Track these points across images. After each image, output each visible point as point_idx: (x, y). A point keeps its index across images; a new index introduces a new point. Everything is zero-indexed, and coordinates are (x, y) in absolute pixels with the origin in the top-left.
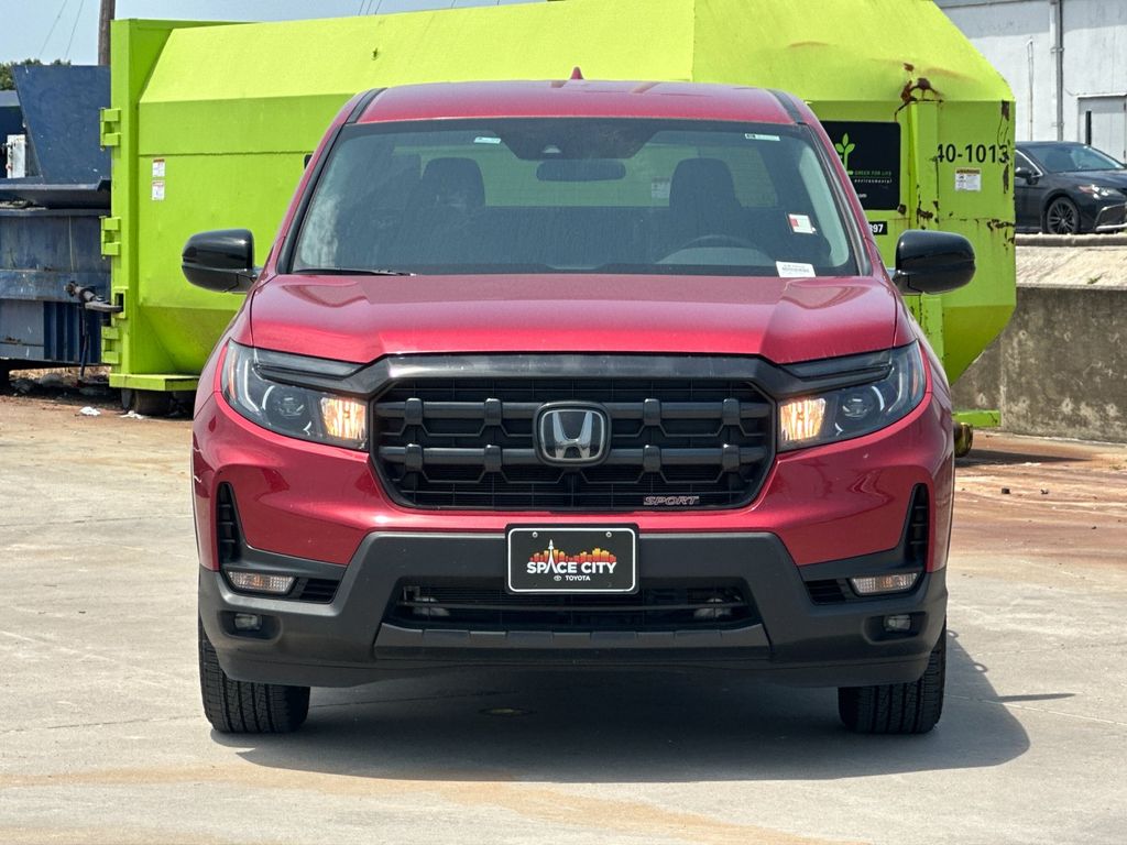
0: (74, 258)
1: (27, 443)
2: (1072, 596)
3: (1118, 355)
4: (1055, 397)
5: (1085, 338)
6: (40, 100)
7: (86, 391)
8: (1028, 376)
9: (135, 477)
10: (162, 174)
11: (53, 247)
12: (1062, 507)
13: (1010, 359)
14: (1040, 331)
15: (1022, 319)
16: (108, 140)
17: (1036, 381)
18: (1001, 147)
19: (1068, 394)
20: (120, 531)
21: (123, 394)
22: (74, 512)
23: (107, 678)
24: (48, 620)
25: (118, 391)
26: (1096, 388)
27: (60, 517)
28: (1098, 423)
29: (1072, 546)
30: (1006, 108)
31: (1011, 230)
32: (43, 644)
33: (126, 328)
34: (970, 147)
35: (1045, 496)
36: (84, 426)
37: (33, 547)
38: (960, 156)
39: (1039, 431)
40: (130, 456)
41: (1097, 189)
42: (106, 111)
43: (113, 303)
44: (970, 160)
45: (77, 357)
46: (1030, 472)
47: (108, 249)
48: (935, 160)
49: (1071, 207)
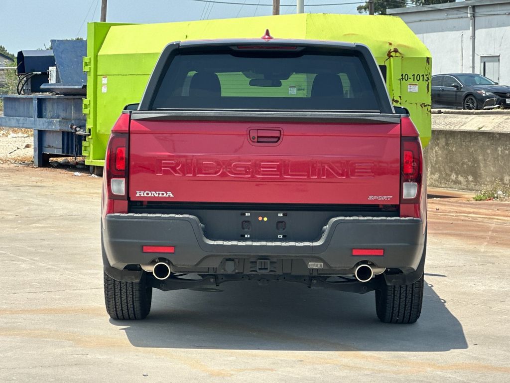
0: (73, 115)
1: (51, 186)
2: (434, 249)
3: (473, 157)
4: (448, 172)
5: (461, 150)
6: (62, 53)
7: (78, 166)
8: (439, 165)
9: (88, 199)
10: (106, 82)
11: (65, 110)
12: (442, 215)
13: (432, 158)
14: (443, 147)
15: (437, 142)
16: (86, 69)
17: (441, 166)
18: (426, 75)
19: (454, 172)
20: (77, 219)
21: (90, 168)
22: (60, 212)
23: (54, 274)
24: (38, 253)
25: (89, 166)
26: (465, 170)
27: (55, 214)
28: (465, 183)
29: (441, 230)
30: (428, 60)
31: (430, 107)
32: (33, 261)
33: (92, 141)
34: (414, 75)
35: (438, 211)
36: (74, 180)
37: (41, 225)
38: (410, 78)
39: (443, 186)
40: (89, 191)
41: (484, 92)
42: (85, 58)
43: (87, 132)
44: (414, 80)
45: (74, 153)
46: (435, 202)
47: (85, 111)
48: (400, 80)
49: (474, 99)
